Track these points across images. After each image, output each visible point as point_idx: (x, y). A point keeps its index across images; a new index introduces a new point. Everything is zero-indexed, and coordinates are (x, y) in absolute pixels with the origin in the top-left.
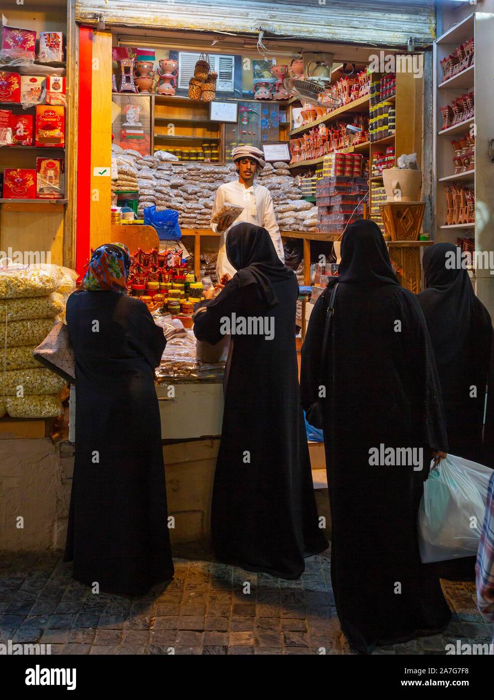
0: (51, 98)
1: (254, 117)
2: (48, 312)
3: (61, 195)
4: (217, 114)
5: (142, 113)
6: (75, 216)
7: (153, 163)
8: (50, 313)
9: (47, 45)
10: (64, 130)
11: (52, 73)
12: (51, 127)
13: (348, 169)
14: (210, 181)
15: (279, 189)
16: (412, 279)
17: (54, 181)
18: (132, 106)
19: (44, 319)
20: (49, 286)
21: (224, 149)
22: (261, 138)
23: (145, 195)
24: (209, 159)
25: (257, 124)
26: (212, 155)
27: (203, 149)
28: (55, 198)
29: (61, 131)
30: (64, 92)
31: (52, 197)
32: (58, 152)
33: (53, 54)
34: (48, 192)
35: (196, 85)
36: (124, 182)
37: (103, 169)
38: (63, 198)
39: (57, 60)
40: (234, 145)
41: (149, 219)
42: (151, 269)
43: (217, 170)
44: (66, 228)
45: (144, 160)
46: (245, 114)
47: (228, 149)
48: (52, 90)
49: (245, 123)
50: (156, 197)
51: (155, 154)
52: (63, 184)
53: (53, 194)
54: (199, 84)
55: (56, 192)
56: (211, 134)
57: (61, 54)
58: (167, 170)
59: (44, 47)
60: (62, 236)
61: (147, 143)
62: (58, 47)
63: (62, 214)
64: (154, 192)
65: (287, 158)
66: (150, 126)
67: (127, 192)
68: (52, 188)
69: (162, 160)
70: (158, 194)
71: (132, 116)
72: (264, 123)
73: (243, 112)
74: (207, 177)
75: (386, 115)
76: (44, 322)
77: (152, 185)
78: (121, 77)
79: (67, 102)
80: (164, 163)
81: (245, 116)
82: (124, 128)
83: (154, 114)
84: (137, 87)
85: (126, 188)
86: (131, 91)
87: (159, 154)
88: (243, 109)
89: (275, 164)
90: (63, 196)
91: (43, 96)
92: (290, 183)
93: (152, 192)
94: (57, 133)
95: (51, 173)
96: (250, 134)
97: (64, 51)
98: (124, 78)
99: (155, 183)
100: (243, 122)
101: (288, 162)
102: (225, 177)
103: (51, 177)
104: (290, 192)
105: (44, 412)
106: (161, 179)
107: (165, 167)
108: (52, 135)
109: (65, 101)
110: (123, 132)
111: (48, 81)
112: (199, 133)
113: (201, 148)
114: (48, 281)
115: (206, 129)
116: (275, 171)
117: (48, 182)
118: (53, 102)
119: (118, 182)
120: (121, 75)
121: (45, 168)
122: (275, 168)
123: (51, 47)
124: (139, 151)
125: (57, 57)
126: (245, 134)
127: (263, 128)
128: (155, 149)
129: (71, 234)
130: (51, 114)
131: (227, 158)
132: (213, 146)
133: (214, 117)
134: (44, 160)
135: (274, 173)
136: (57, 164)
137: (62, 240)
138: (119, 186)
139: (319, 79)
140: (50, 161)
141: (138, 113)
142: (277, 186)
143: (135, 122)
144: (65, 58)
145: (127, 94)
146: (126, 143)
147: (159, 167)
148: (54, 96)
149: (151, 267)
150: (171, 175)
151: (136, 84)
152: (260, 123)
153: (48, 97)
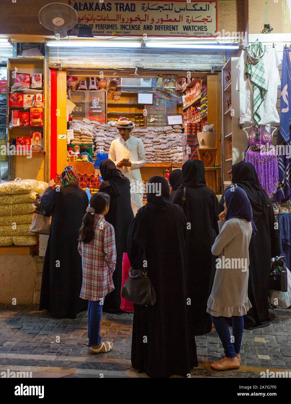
0: (36, 104)
1: (162, 101)
2: (28, 200)
3: (42, 148)
4: (141, 100)
5: (101, 101)
6: (50, 158)
7: (106, 128)
8: (29, 200)
9: (35, 80)
10: (43, 118)
11: (37, 93)
12: (37, 117)
13: (194, 131)
14: (137, 137)
15: (174, 140)
16: (212, 186)
17: (39, 142)
18: (95, 97)
19: (27, 203)
20: (29, 188)
21: (146, 119)
22: (167, 112)
23: (99, 145)
24: (138, 125)
25: (164, 105)
26: (140, 122)
27: (136, 119)
28: (39, 150)
29: (41, 119)
30: (43, 101)
31: (38, 149)
32: (40, 129)
33: (38, 84)
34: (36, 147)
35: (111, 93)
36: (85, 140)
37: (63, 135)
38: (43, 150)
39: (39, 87)
40: (151, 117)
41: (99, 158)
42: (84, 182)
43: (141, 131)
44: (45, 163)
45: (101, 127)
46: (158, 100)
47: (148, 119)
48: (37, 100)
49: (157, 104)
50: (105, 146)
51: (108, 123)
52: (43, 143)
53: (38, 148)
54: (112, 92)
55: (40, 147)
56: (140, 111)
57: (41, 83)
58: (114, 132)
59: (33, 81)
60: (43, 167)
61: (104, 117)
62: (40, 81)
63: (44, 157)
64: (104, 144)
65: (181, 123)
66: (105, 108)
67: (87, 145)
68: (38, 145)
69: (112, 126)
70: (106, 145)
71: (95, 103)
72: (168, 104)
73: (156, 98)
74: (136, 135)
75: (205, 104)
76: (27, 204)
77: (104, 140)
78: (89, 82)
79: (44, 106)
80: (113, 128)
81: (157, 100)
82: (92, 109)
83: (107, 101)
84: (98, 87)
85: (87, 143)
86: (95, 90)
87: (110, 123)
88: (156, 97)
89: (174, 127)
90: (43, 149)
91: (33, 103)
92: (180, 137)
93: (103, 144)
94: (39, 120)
95: (37, 138)
96: (160, 110)
97: (43, 82)
98: (91, 83)
99: (105, 139)
100: (156, 104)
101: (181, 125)
102: (145, 135)
103: (37, 140)
104: (179, 142)
105: (28, 243)
106: (110, 136)
107: (113, 130)
108: (37, 121)
109: (43, 106)
110: (91, 112)
111: (35, 96)
112: (133, 111)
113: (134, 119)
114: (28, 186)
115: (137, 108)
116: (174, 130)
117: (36, 143)
118: (38, 106)
119: (82, 139)
120: (89, 81)
121: (35, 136)
122: (174, 129)
123: (37, 81)
124: (99, 121)
125: (39, 85)
126: (157, 110)
127: (167, 106)
128: (109, 120)
129: (47, 166)
130: (37, 111)
131: (148, 124)
132: (141, 117)
133: (140, 102)
134: (34, 132)
135: (173, 132)
136: (40, 134)
137: (43, 169)
138: (82, 141)
139: (170, 88)
140: (37, 133)
141: (99, 101)
142: (173, 139)
143: (97, 106)
144: (43, 85)
145: (92, 91)
146: (92, 118)
147: (110, 130)
148: (38, 103)
149: (84, 181)
150: (116, 134)
151: (97, 85)
152: (166, 104)
153: (35, 104)
